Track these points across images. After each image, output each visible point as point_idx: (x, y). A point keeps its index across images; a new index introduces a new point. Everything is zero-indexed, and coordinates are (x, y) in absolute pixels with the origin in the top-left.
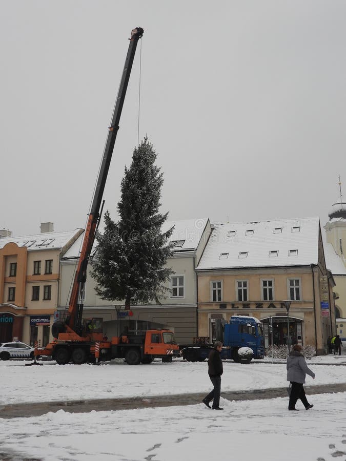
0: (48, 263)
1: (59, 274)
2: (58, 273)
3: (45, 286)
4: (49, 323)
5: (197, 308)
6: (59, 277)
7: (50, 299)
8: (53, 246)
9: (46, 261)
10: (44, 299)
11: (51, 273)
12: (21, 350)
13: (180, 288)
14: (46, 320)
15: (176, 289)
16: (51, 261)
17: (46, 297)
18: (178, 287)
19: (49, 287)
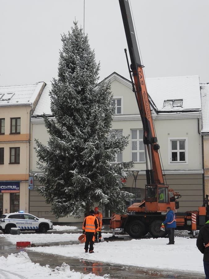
0: (14, 121)
1: (30, 134)
2: (28, 133)
3: (11, 148)
4: (19, 190)
5: (203, 174)
6: (30, 137)
7: (19, 163)
8: (17, 102)
9: (12, 119)
10: (11, 163)
11: (19, 133)
12: (29, 222)
13: (180, 153)
14: (14, 187)
15: (176, 153)
16: (17, 119)
17: (13, 161)
18: (178, 151)
19: (17, 150)
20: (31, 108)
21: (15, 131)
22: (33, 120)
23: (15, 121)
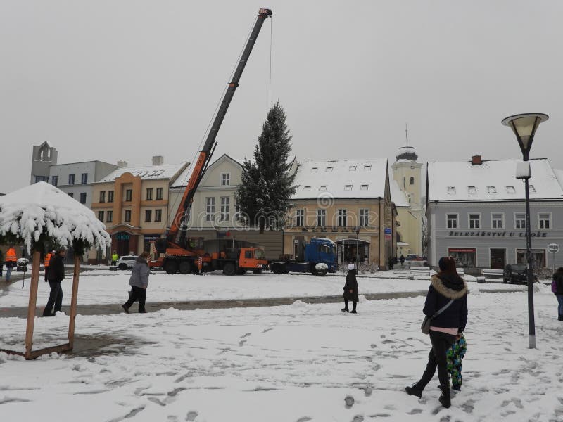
2: (167, 199)
3: (156, 210)
5: (284, 231)
6: (168, 202)
7: (160, 221)
8: (163, 176)
9: (157, 189)
10: (156, 221)
11: (162, 199)
16: (161, 189)
17: (157, 219)
19: (160, 211)
20: (171, 182)
21: (159, 198)
22: (171, 190)
23: (159, 190)
